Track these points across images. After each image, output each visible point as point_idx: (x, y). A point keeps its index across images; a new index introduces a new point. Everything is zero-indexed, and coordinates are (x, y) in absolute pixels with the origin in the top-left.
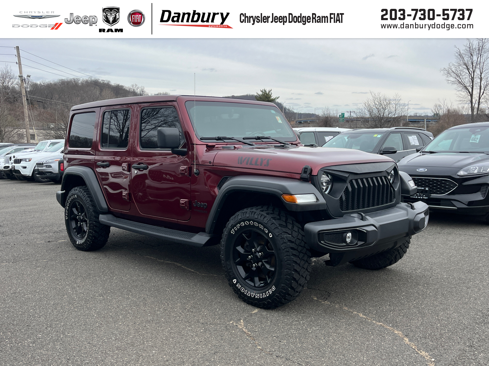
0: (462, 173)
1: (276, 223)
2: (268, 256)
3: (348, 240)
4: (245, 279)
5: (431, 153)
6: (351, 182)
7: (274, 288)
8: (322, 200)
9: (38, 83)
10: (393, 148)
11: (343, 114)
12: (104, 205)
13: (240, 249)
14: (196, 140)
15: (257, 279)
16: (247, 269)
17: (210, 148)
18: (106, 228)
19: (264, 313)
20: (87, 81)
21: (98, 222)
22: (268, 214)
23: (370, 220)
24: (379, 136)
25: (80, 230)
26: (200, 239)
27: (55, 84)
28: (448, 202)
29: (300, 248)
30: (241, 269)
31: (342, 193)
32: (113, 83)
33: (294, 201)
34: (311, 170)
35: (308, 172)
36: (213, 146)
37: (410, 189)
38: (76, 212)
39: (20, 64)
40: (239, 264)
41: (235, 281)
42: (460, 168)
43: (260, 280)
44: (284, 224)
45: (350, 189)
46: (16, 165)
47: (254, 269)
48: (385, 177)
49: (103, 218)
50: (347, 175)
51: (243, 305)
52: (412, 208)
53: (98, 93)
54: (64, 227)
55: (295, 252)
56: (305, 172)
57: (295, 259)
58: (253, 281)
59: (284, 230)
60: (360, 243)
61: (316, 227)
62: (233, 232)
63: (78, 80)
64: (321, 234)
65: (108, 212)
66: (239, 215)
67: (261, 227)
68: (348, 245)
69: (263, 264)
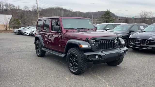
0: (150, 38)
1: (78, 52)
2: (77, 61)
3: (97, 58)
4: (71, 67)
5: (145, 32)
6: (100, 42)
7: (77, 69)
8: (90, 47)
9: (43, 8)
10: (134, 30)
11: (133, 17)
12: (44, 45)
13: (71, 59)
14: (63, 29)
15: (74, 67)
16: (72, 64)
17: (67, 31)
18: (45, 52)
19: (75, 76)
20: (57, 8)
21: (42, 49)
22: (76, 50)
23: (104, 52)
24: (130, 26)
25: (38, 51)
26: (63, 55)
27: (48, 9)
28: (146, 47)
29: (84, 59)
30: (71, 64)
31: (97, 45)
32: (64, 8)
33: (82, 47)
34: (88, 38)
35: (87, 39)
36: (68, 31)
37: (122, 44)
38: (38, 47)
39: (37, 4)
40: (70, 62)
41: (69, 67)
42: (150, 37)
43: (75, 67)
44: (80, 53)
45: (100, 44)
46: (33, 32)
47: (74, 64)
48: (113, 40)
49: (43, 49)
50: (99, 40)
51: (71, 73)
52: (120, 49)
53: (59, 11)
54: (35, 51)
55: (82, 60)
56: (86, 39)
57: (82, 62)
58: (73, 67)
59: (80, 54)
60: (100, 59)
61: (87, 54)
62: (69, 54)
63: (54, 7)
64: (88, 56)
65: (44, 47)
66: (70, 50)
67: (75, 53)
68: (96, 59)
69: (75, 63)
